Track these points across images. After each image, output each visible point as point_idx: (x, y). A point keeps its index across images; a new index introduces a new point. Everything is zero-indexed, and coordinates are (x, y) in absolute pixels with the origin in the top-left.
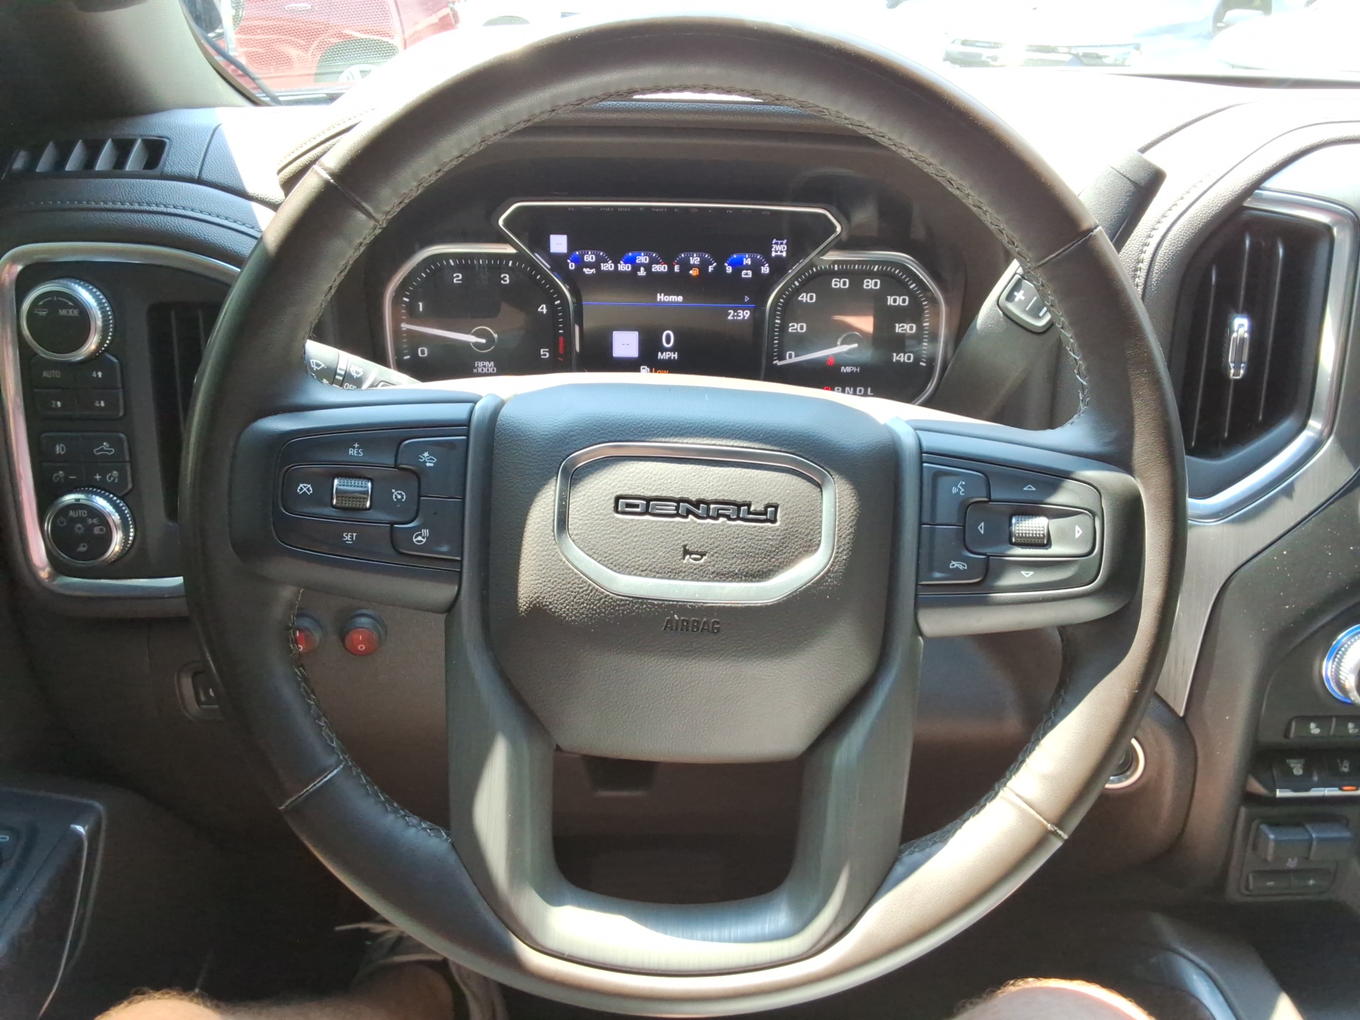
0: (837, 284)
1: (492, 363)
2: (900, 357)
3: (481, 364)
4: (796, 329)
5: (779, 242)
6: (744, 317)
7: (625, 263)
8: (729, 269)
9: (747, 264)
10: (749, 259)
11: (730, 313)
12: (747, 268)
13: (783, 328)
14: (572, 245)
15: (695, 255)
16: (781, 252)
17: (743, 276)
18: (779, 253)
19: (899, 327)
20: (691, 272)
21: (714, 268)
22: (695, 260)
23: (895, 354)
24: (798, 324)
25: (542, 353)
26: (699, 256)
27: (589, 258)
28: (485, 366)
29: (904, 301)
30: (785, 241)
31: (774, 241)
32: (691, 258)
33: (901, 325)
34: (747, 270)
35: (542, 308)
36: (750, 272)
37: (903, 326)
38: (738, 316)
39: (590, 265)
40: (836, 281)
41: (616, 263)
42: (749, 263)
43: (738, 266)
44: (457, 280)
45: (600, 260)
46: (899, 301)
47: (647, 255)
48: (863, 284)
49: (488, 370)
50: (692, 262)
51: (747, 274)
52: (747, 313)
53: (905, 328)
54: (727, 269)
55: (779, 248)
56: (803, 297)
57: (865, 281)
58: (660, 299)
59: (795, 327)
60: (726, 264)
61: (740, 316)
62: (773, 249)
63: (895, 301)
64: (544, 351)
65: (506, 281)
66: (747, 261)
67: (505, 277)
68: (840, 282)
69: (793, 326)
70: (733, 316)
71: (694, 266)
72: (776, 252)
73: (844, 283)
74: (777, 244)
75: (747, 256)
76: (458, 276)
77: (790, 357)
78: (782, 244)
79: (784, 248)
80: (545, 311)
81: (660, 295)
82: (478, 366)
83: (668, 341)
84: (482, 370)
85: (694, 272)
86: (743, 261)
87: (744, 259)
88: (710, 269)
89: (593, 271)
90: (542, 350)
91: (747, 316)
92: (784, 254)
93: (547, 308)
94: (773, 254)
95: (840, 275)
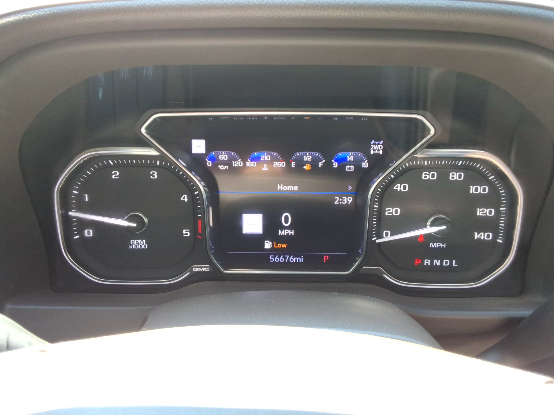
0: (427, 176)
1: (144, 241)
2: (481, 236)
3: (135, 242)
4: (392, 213)
5: (377, 143)
6: (348, 202)
7: (252, 161)
8: (336, 165)
9: (350, 161)
10: (352, 157)
11: (337, 199)
12: (350, 163)
13: (380, 212)
14: (209, 148)
15: (308, 154)
16: (379, 150)
17: (347, 170)
18: (376, 152)
19: (480, 211)
20: (305, 167)
21: (323, 163)
22: (308, 158)
23: (476, 233)
24: (393, 209)
25: (184, 233)
26: (311, 155)
27: (223, 157)
28: (138, 244)
29: (484, 190)
30: (381, 142)
31: (373, 142)
32: (305, 156)
33: (481, 210)
34: (350, 165)
35: (184, 198)
36: (352, 167)
37: (483, 211)
38: (342, 201)
39: (224, 163)
40: (425, 174)
41: (244, 161)
42: (352, 159)
43: (342, 161)
44: (115, 177)
45: (231, 159)
46: (480, 190)
47: (269, 155)
48: (449, 176)
49: (141, 246)
50: (305, 160)
51: (350, 168)
52: (350, 199)
53: (485, 212)
54: (334, 164)
55: (376, 147)
56: (397, 187)
57: (451, 174)
58: (280, 189)
59: (391, 211)
60: (333, 161)
61: (344, 202)
62: (372, 149)
63: (476, 190)
64: (186, 231)
65: (154, 176)
66: (351, 158)
67: (154, 173)
68: (429, 175)
69: (389, 210)
70: (339, 201)
71: (307, 162)
72: (374, 150)
73: (433, 176)
74: (375, 144)
75: (350, 154)
76: (116, 173)
77: (387, 235)
78: (379, 144)
79: (381, 147)
80: (186, 200)
81: (280, 186)
82: (133, 243)
83: (286, 222)
84: (136, 246)
85: (307, 167)
86: (347, 158)
87: (348, 157)
88: (320, 164)
89: (226, 167)
90: (184, 231)
91: (350, 201)
92: (381, 152)
93: (187, 198)
94: (372, 152)
95: (429, 169)
